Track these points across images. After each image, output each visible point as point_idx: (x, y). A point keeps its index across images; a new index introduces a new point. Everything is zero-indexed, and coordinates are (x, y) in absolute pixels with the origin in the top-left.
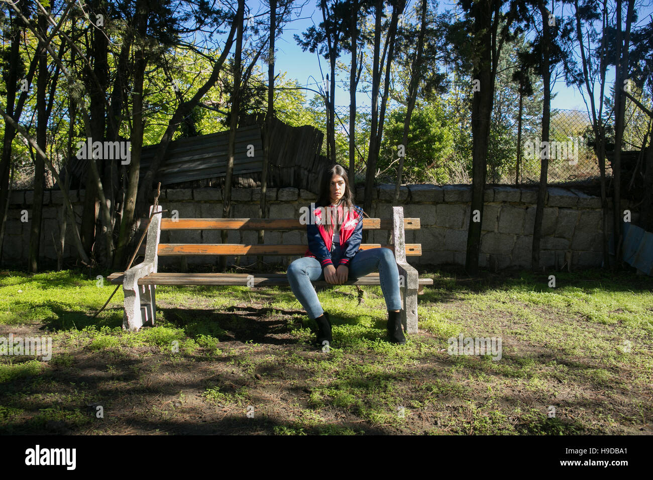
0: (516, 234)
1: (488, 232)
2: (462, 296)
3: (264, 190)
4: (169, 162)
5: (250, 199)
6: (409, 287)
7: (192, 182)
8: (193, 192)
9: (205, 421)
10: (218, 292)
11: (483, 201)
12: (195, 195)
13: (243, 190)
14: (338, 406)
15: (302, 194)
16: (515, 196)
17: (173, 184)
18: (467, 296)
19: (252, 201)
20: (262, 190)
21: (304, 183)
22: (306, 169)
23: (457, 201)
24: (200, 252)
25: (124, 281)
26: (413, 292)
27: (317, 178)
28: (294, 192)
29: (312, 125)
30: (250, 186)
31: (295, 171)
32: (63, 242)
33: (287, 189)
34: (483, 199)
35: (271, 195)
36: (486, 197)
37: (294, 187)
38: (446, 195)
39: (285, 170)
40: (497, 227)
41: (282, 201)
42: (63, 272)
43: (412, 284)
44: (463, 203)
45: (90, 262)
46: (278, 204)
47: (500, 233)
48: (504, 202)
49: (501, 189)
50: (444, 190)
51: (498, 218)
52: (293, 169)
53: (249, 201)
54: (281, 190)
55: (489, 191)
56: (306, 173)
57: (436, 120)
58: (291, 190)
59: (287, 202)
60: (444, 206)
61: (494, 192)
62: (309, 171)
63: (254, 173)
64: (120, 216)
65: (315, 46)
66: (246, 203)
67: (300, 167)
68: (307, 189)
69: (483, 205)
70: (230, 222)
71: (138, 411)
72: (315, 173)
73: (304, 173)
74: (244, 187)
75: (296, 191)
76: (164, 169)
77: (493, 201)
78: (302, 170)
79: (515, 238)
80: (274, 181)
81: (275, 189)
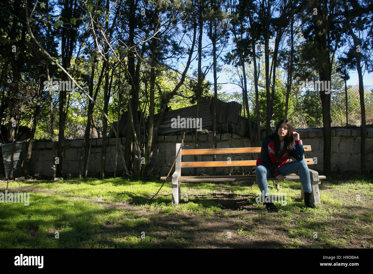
0: (350, 153)
1: (334, 152)
2: (329, 186)
3: (215, 135)
4: (164, 122)
5: (207, 140)
6: (314, 180)
7: (176, 132)
8: (178, 137)
9: (246, 244)
10: (200, 187)
11: (330, 136)
12: (179, 139)
13: (203, 135)
14: (306, 237)
15: (233, 136)
16: (348, 132)
17: (167, 133)
18: (332, 187)
19: (208, 140)
20: (213, 135)
21: (234, 130)
22: (235, 123)
23: (315, 137)
24: (202, 166)
25: (172, 180)
26: (316, 183)
27: (241, 128)
28: (229, 136)
29: (236, 101)
30: (206, 133)
31: (228, 125)
32: (116, 163)
33: (226, 134)
34: (330, 135)
35: (218, 137)
36: (332, 134)
37: (229, 133)
38: (309, 134)
39: (223, 125)
40: (338, 150)
41: (223, 140)
42: (118, 178)
43: (315, 178)
44: (319, 137)
45: (130, 173)
46: (221, 142)
47: (341, 153)
48: (342, 136)
49: (339, 129)
50: (308, 132)
51: (339, 145)
52: (227, 124)
53: (206, 141)
54: (222, 135)
55: (332, 131)
56: (234, 125)
57: (283, 95)
58: (228, 134)
59: (225, 141)
60: (308, 139)
61: (336, 131)
62: (236, 125)
63: (207, 126)
64: (143, 150)
65: (230, 61)
66: (204, 142)
67: (231, 122)
68: (236, 133)
69: (330, 138)
70: (215, 150)
71: (209, 239)
72: (239, 125)
73: (233, 126)
74: (204, 134)
75: (230, 135)
76: (162, 126)
77: (336, 136)
78: (232, 124)
79: (349, 155)
80: (218, 130)
81: (219, 134)
